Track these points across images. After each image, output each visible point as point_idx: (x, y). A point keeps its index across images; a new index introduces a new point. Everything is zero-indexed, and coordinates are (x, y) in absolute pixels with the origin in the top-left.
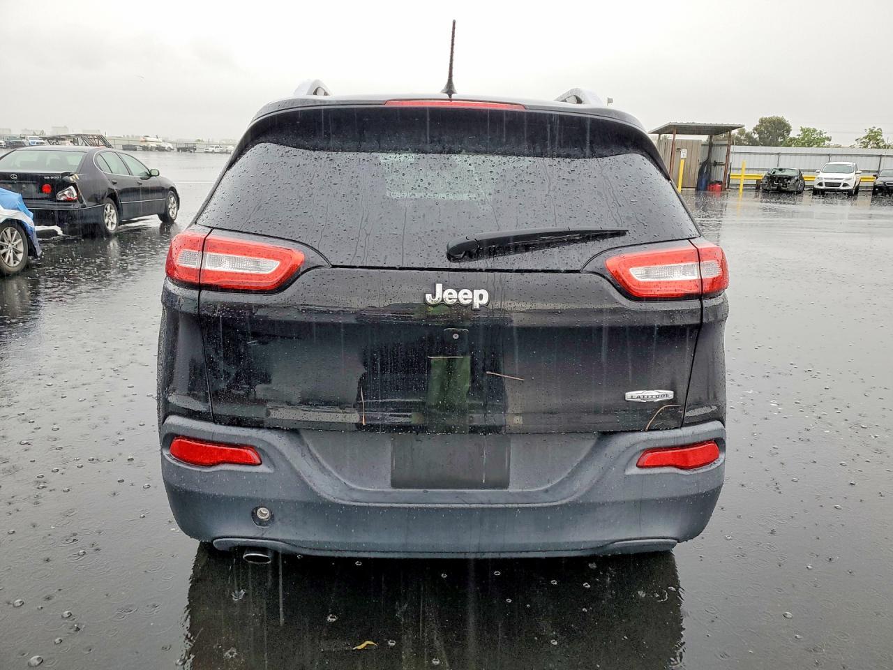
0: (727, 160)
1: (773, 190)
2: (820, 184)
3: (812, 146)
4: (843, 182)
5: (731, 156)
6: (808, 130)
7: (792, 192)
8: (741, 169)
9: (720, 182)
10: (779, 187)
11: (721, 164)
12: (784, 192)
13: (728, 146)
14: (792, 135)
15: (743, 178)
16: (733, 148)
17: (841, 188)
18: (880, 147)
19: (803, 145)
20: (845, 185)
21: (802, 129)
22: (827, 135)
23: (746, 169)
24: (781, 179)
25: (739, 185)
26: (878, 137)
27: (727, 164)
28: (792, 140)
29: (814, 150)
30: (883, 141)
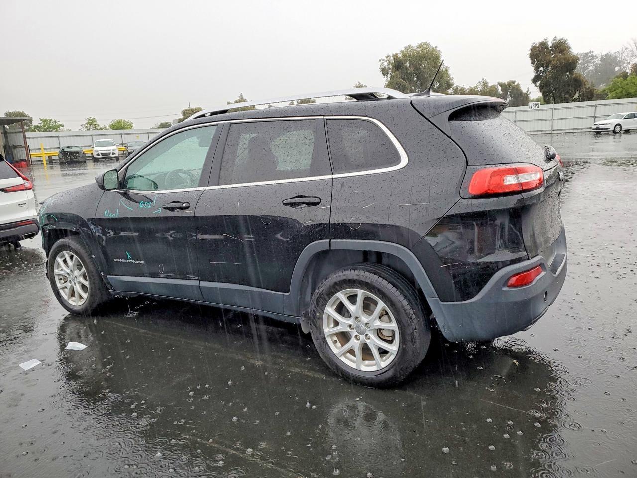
0: (26, 143)
1: (67, 162)
2: (98, 155)
3: (52, 131)
4: (111, 152)
5: (28, 140)
6: (46, 120)
7: (81, 162)
8: (40, 149)
9: (25, 161)
10: (71, 159)
11: (21, 147)
12: (75, 162)
13: (24, 133)
14: (35, 123)
15: (44, 155)
16: (28, 135)
17: (112, 156)
18: (97, 130)
19: (45, 131)
20: (114, 154)
21: (41, 120)
22: (60, 123)
23: (45, 149)
24: (71, 153)
25: (42, 161)
26: (95, 123)
27: (26, 147)
28: (36, 127)
29: (54, 134)
30: (98, 126)
